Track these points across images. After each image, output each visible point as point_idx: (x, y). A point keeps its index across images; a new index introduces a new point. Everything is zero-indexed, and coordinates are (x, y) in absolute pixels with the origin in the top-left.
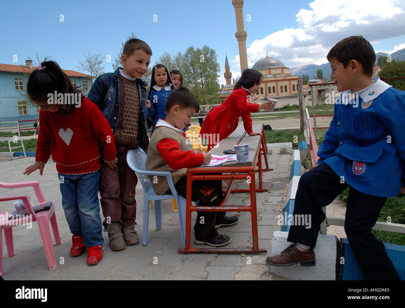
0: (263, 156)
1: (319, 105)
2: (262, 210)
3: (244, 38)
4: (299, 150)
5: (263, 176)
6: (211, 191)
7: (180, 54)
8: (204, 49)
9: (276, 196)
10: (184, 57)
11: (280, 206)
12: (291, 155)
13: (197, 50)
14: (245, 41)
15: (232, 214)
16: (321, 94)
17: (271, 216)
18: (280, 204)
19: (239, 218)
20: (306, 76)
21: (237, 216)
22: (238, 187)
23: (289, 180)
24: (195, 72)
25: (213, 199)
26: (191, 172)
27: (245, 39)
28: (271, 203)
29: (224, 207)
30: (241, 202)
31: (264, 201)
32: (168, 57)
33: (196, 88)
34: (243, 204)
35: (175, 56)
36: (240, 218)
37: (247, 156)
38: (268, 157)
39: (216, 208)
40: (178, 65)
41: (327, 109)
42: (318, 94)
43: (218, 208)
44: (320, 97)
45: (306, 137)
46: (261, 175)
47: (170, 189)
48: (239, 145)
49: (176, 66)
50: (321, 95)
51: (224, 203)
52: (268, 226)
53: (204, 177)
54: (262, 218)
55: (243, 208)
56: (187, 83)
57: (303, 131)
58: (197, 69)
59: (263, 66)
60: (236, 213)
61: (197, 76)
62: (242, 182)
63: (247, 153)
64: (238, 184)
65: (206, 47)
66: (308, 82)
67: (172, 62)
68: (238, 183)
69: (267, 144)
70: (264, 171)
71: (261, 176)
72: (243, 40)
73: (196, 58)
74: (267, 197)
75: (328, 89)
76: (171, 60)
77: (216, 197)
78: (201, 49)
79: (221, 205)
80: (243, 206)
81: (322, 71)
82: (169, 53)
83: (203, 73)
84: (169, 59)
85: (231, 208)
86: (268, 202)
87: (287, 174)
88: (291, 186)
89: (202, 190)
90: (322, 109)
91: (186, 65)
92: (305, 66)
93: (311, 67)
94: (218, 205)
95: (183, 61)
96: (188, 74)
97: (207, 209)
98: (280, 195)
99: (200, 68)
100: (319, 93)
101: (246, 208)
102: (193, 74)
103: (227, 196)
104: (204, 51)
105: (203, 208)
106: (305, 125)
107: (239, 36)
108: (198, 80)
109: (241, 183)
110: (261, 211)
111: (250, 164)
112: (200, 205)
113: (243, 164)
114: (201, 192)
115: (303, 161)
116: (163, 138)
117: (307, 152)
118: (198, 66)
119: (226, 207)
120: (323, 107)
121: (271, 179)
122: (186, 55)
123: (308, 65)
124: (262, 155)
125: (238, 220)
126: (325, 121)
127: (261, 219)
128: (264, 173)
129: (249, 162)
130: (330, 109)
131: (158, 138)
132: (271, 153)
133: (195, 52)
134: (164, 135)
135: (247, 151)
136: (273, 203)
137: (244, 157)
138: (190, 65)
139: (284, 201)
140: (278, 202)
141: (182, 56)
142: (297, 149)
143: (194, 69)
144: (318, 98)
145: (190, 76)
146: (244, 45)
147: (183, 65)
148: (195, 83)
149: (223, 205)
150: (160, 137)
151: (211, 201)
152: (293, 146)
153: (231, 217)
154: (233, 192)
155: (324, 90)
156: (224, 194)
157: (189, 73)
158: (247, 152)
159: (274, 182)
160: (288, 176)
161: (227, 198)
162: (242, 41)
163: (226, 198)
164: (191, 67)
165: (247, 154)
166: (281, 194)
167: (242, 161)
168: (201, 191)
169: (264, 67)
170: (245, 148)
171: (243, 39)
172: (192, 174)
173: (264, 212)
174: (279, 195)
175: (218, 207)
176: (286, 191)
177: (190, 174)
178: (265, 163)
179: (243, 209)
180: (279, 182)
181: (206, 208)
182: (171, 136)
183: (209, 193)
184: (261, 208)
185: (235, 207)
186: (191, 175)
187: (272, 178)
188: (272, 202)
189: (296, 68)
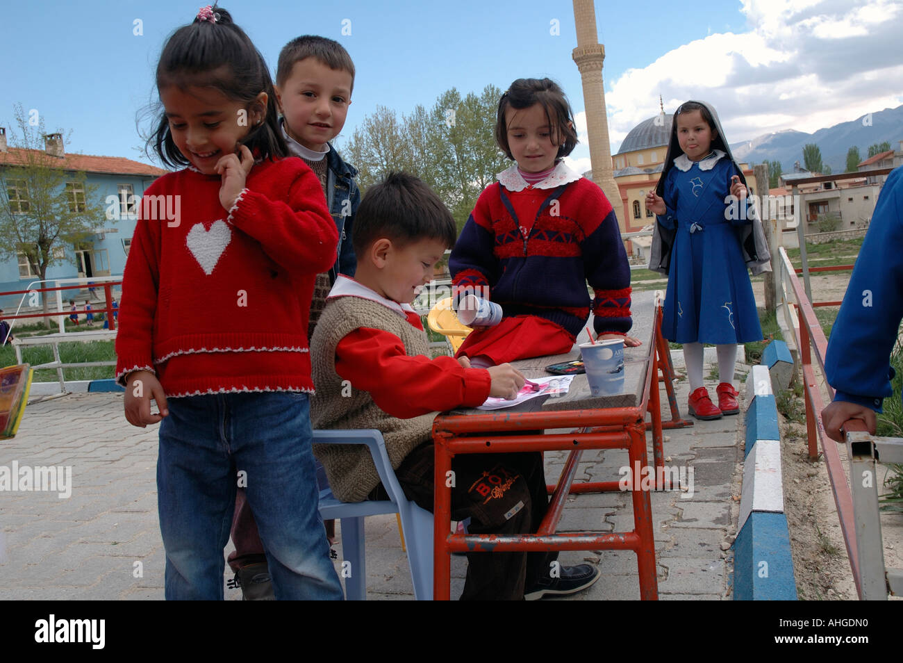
0: (662, 385)
1: (811, 244)
2: (667, 544)
3: (598, 62)
4: (766, 367)
5: (665, 442)
6: (505, 488)
7: (420, 110)
8: (487, 95)
9: (706, 502)
10: (432, 119)
11: (723, 533)
12: (743, 381)
13: (468, 100)
14: (601, 70)
15: (578, 558)
16: (819, 211)
17: (696, 563)
18: (720, 526)
19: (597, 572)
20: (774, 165)
21: (592, 565)
22: (591, 475)
23: (742, 453)
24: (464, 161)
25: (513, 512)
26: (449, 429)
27: (599, 66)
28: (694, 524)
29: (551, 535)
30: (602, 520)
31: (671, 517)
32: (389, 121)
33: (467, 204)
34: (609, 527)
35: (408, 115)
36: (601, 571)
37: (620, 376)
38: (676, 389)
39: (526, 540)
40: (415, 142)
41: (836, 255)
42: (808, 213)
43: (532, 540)
44: (816, 220)
45: (783, 328)
46: (658, 438)
47: (381, 483)
48: (593, 344)
49: (410, 144)
50: (819, 215)
51: (551, 526)
52: (689, 594)
53: (488, 444)
54: (667, 568)
55: (611, 539)
56: (442, 191)
57: (775, 314)
58: (468, 152)
59: (650, 139)
60: (589, 554)
61: (468, 170)
62: (602, 462)
63: (621, 369)
64: (592, 467)
65: (493, 89)
66: (779, 180)
67: (399, 133)
68: (590, 464)
69: (671, 351)
70: (668, 427)
71: (660, 441)
72: (595, 70)
73: (465, 123)
74: (680, 505)
75: (838, 198)
76: (396, 128)
77: (520, 505)
78: (479, 96)
79: (543, 530)
80: (610, 533)
81: (818, 150)
82: (391, 108)
83: (486, 164)
84: (391, 124)
85: (574, 539)
86: (683, 521)
87: (735, 435)
88: (753, 469)
89: (478, 485)
90: (821, 254)
91: (438, 140)
92: (770, 135)
93: (786, 139)
94: (534, 531)
95: (429, 129)
96: (443, 167)
97: (500, 543)
98: (721, 498)
99: (477, 149)
100: (811, 213)
101: (622, 538)
102: (458, 164)
103: (560, 503)
104: (488, 102)
105: (487, 540)
106: (779, 297)
107: (582, 59)
108: (472, 181)
109: (600, 465)
110: (664, 548)
111: (628, 400)
112: (474, 530)
113: (606, 402)
114: (474, 490)
115: (780, 398)
116: (351, 328)
117: (791, 371)
118: (471, 144)
119: (558, 534)
120: (824, 249)
121: (688, 451)
122: (439, 114)
123: (777, 134)
124: (660, 383)
125: (595, 576)
126: (832, 288)
127: (667, 573)
128: (666, 435)
129: (627, 396)
130: (845, 255)
131: (337, 330)
132: (683, 376)
133: (462, 103)
134: (354, 321)
135: (620, 362)
136: (700, 524)
137: (611, 380)
138: (449, 140)
139: (733, 516)
140: (714, 521)
141: (427, 116)
142: (759, 364)
143: (460, 151)
144: (809, 225)
145: (448, 170)
146: (596, 81)
147: (430, 142)
148: (464, 191)
149: (547, 529)
150: (340, 329)
151: (507, 516)
152: (746, 356)
153: (573, 568)
154: (577, 491)
155: (825, 203)
156: (550, 497)
157: (447, 163)
158: (620, 365)
159: (699, 461)
160: (738, 443)
161: (561, 507)
162: (590, 70)
163: (558, 508)
164: (453, 148)
165: (618, 371)
166: (722, 495)
167: (604, 394)
168: (475, 487)
169: (653, 143)
170: (614, 353)
171: (594, 66)
172: (450, 434)
173: (674, 552)
174: (718, 498)
175: (532, 536)
176: (738, 486)
177: (444, 434)
178: (669, 406)
179: (610, 543)
180: (712, 460)
181: (497, 540)
182: (375, 320)
183: (498, 493)
184: (662, 538)
185: (586, 535)
186: (446, 438)
187: (693, 449)
188: (696, 520)
189: (744, 143)
